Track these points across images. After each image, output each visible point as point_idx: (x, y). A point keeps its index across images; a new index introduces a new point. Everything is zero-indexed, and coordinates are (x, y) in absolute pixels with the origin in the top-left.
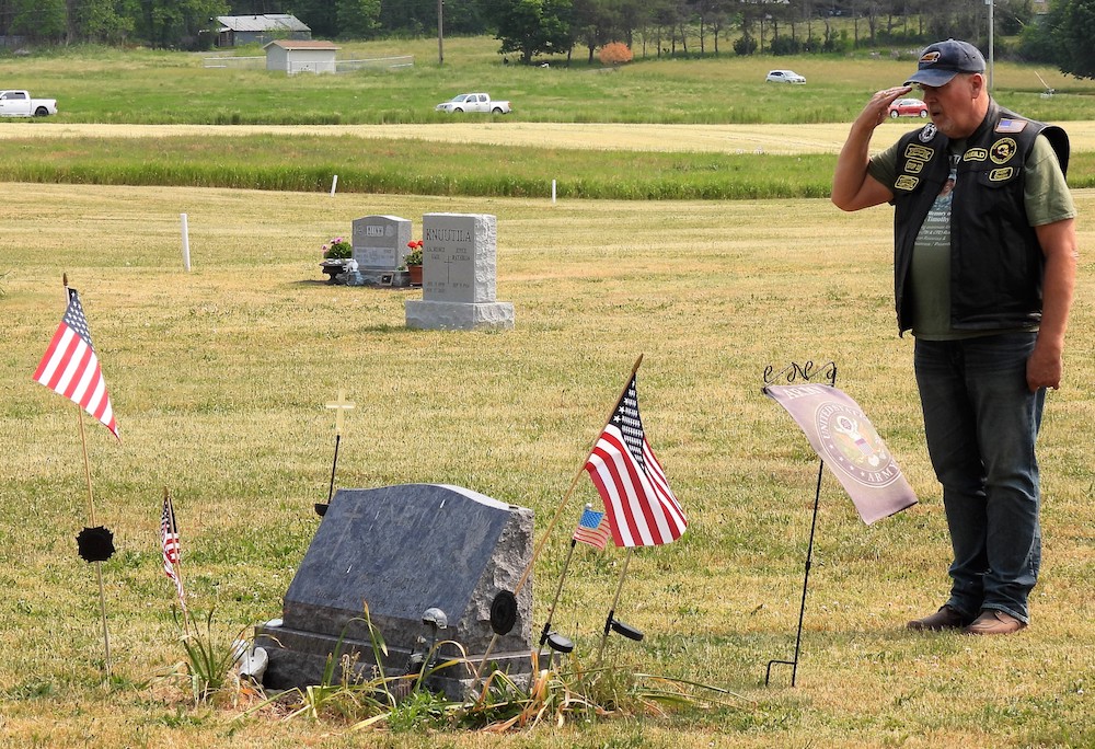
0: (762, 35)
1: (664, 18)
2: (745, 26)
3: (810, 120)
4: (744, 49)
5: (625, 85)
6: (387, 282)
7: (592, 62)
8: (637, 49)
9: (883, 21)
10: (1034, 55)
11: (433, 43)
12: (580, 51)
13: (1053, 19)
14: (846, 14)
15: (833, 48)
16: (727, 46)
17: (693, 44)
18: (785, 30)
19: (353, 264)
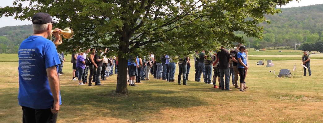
0: (276, 48)
1: (268, 47)
2: (275, 47)
3: (281, 55)
4: (274, 49)
5: (265, 52)
6: (261, 65)
7: (262, 50)
8: (266, 49)
9: (286, 47)
10: (299, 49)
11: (249, 49)
12: (261, 49)
13: (301, 46)
14: (283, 46)
15: (282, 49)
16: (273, 49)
17: (270, 49)
18: (278, 47)
19: (259, 64)
